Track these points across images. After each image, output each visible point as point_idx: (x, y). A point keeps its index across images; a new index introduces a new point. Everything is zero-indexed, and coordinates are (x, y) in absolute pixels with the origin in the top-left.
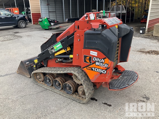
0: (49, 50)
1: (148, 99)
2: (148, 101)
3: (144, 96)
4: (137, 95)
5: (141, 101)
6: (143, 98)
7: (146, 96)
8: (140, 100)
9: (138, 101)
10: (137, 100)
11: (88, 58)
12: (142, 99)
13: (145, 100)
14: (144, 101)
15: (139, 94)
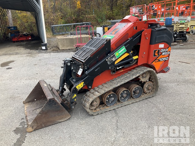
0: (107, 60)
11: (157, 51)
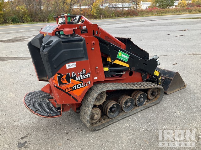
1: (20, 145)
2: (18, 143)
3: (26, 145)
4: (35, 139)
5: (25, 137)
6: (26, 142)
7: (24, 147)
8: (27, 137)
9: (28, 135)
10: (30, 134)
12: (25, 140)
13: (22, 141)
14: (22, 138)
15: (34, 143)
